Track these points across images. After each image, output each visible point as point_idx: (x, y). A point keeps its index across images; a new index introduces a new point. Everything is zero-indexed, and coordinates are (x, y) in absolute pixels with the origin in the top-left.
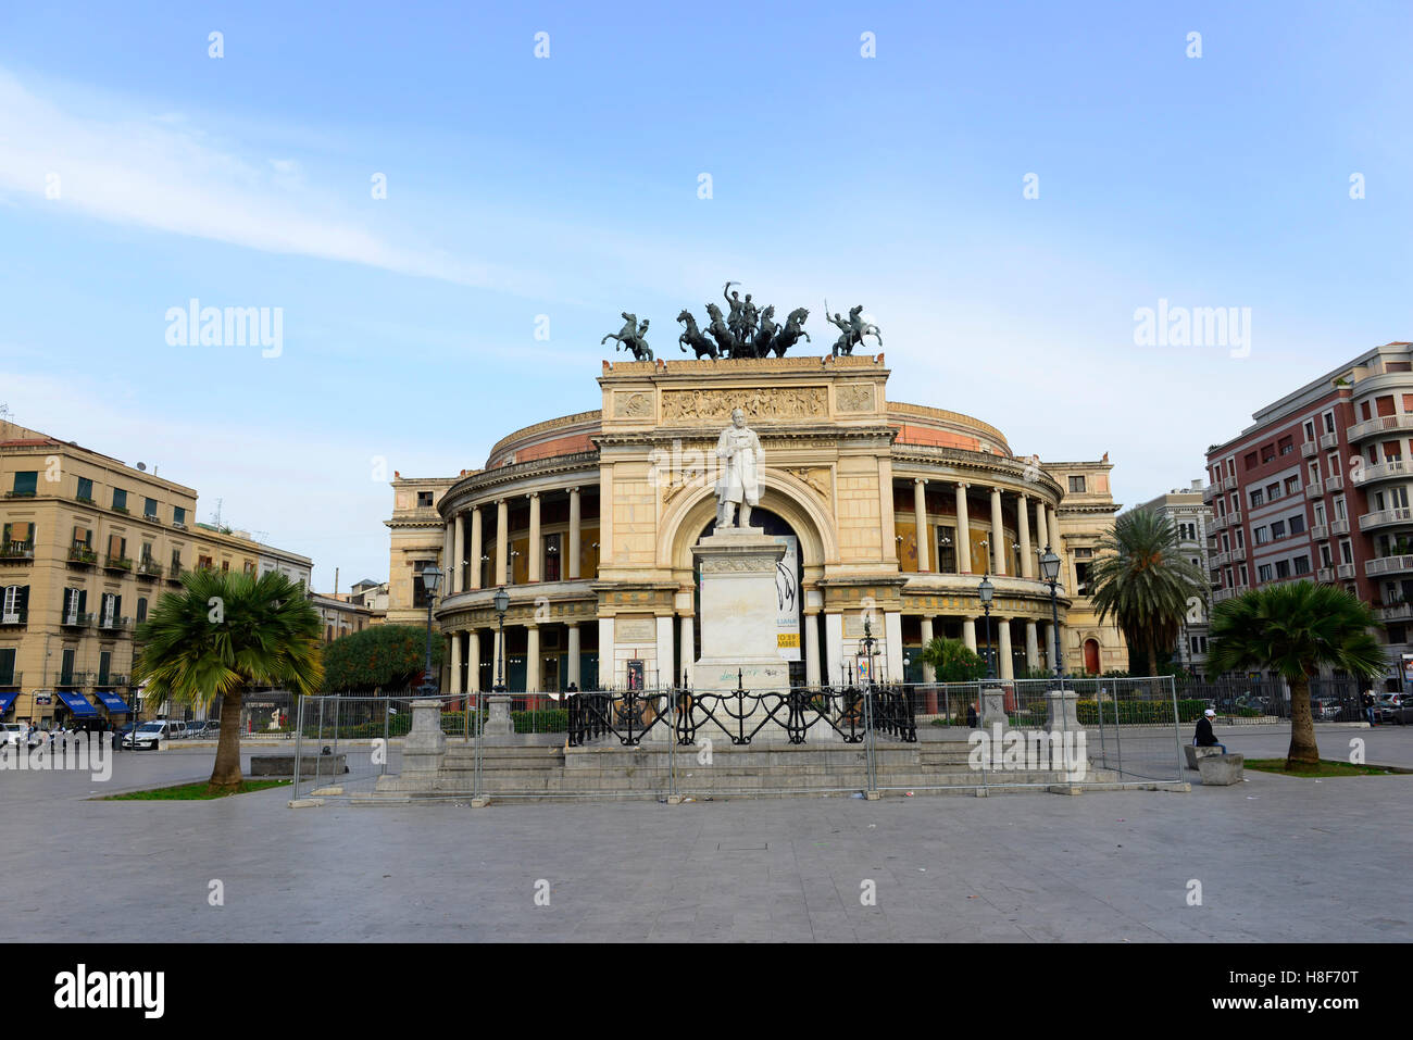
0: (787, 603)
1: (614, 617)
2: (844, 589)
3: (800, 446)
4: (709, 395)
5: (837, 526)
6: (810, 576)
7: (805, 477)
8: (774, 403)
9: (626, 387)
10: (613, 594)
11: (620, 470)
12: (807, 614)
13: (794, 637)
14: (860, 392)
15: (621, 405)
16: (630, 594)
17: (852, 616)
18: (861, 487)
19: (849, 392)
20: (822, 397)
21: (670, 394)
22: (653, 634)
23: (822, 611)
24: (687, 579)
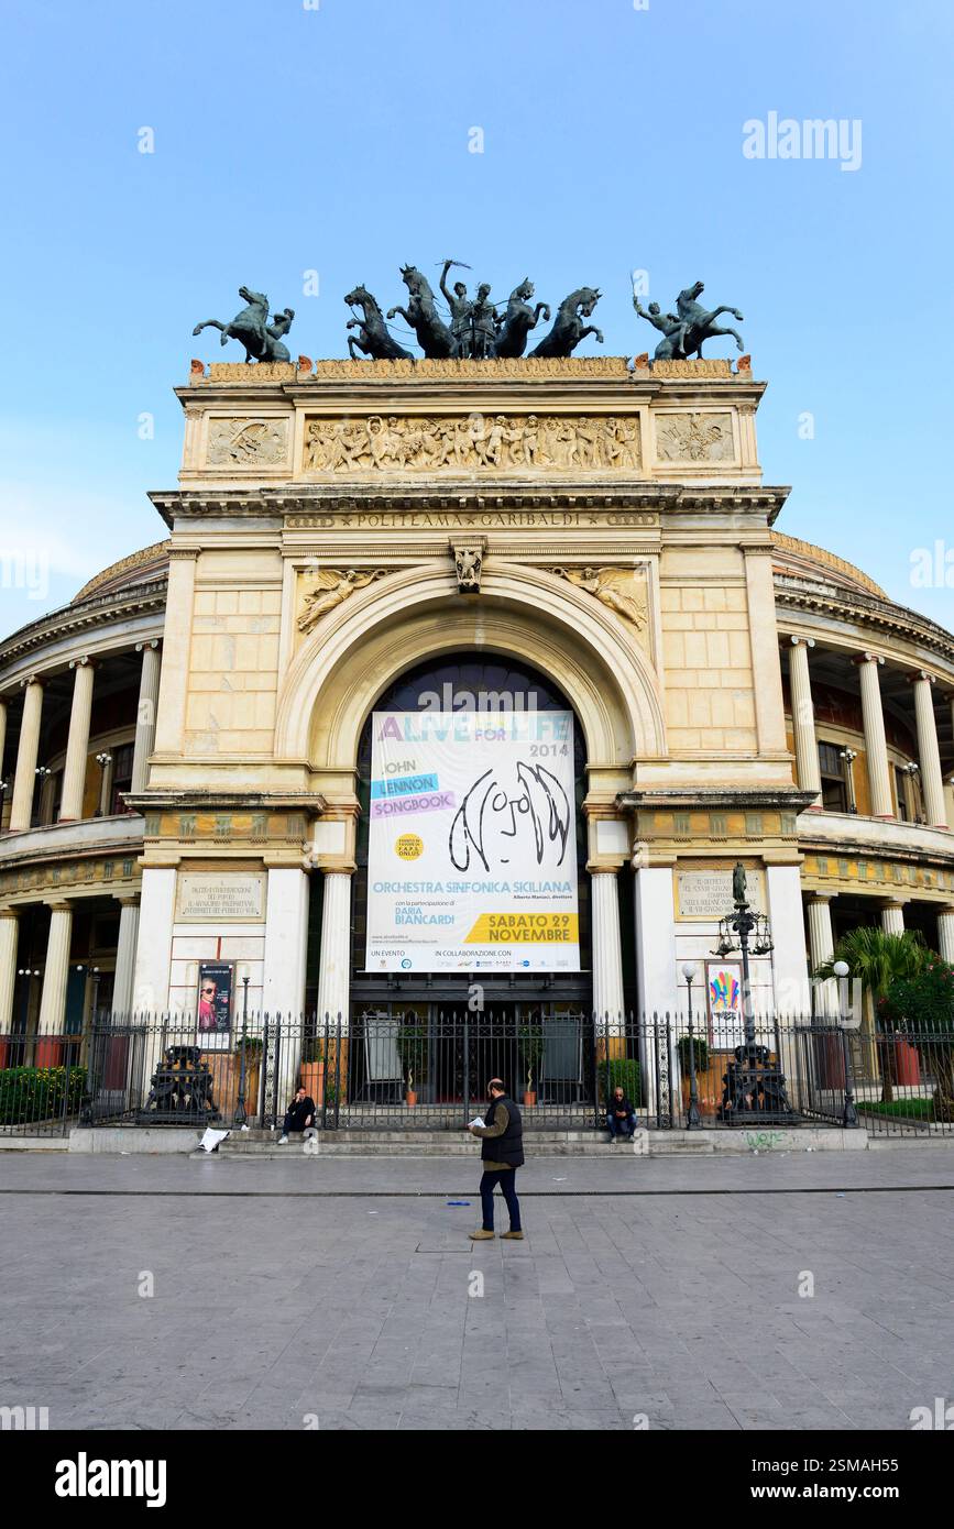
0: (553, 848)
1: (176, 867)
2: (678, 815)
3: (584, 523)
4: (401, 426)
5: (663, 684)
6: (603, 789)
7: (592, 585)
8: (531, 443)
9: (234, 409)
10: (178, 818)
11: (212, 566)
12: (595, 870)
13: (566, 919)
14: (705, 425)
15: (225, 442)
16: (213, 818)
17: (692, 873)
18: (709, 607)
19: (683, 425)
20: (626, 435)
21: (321, 423)
22: (258, 906)
23: (627, 863)
24: (342, 792)
